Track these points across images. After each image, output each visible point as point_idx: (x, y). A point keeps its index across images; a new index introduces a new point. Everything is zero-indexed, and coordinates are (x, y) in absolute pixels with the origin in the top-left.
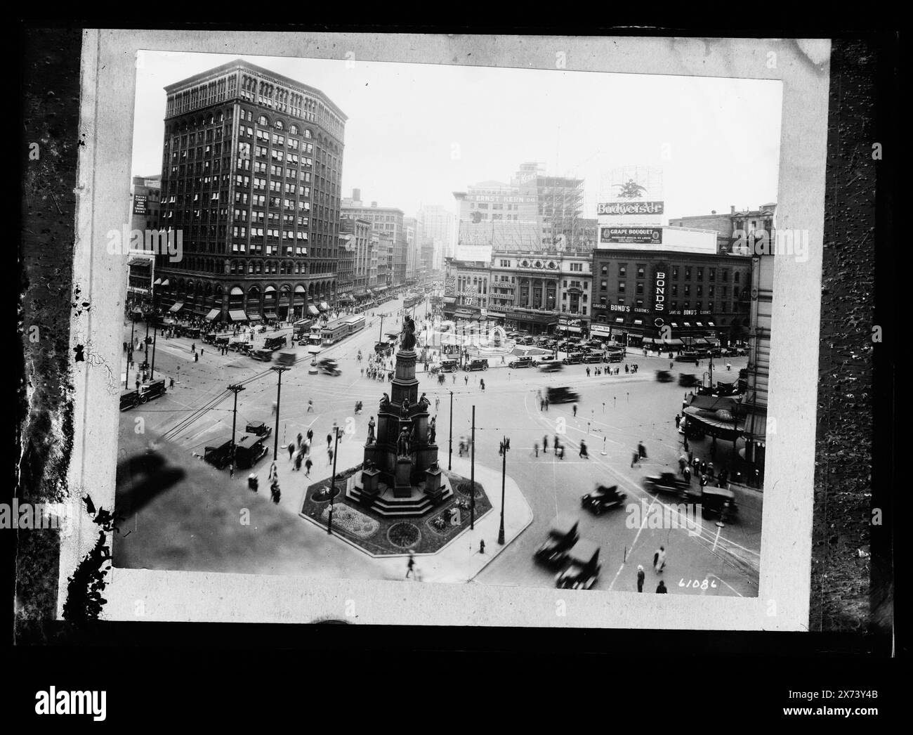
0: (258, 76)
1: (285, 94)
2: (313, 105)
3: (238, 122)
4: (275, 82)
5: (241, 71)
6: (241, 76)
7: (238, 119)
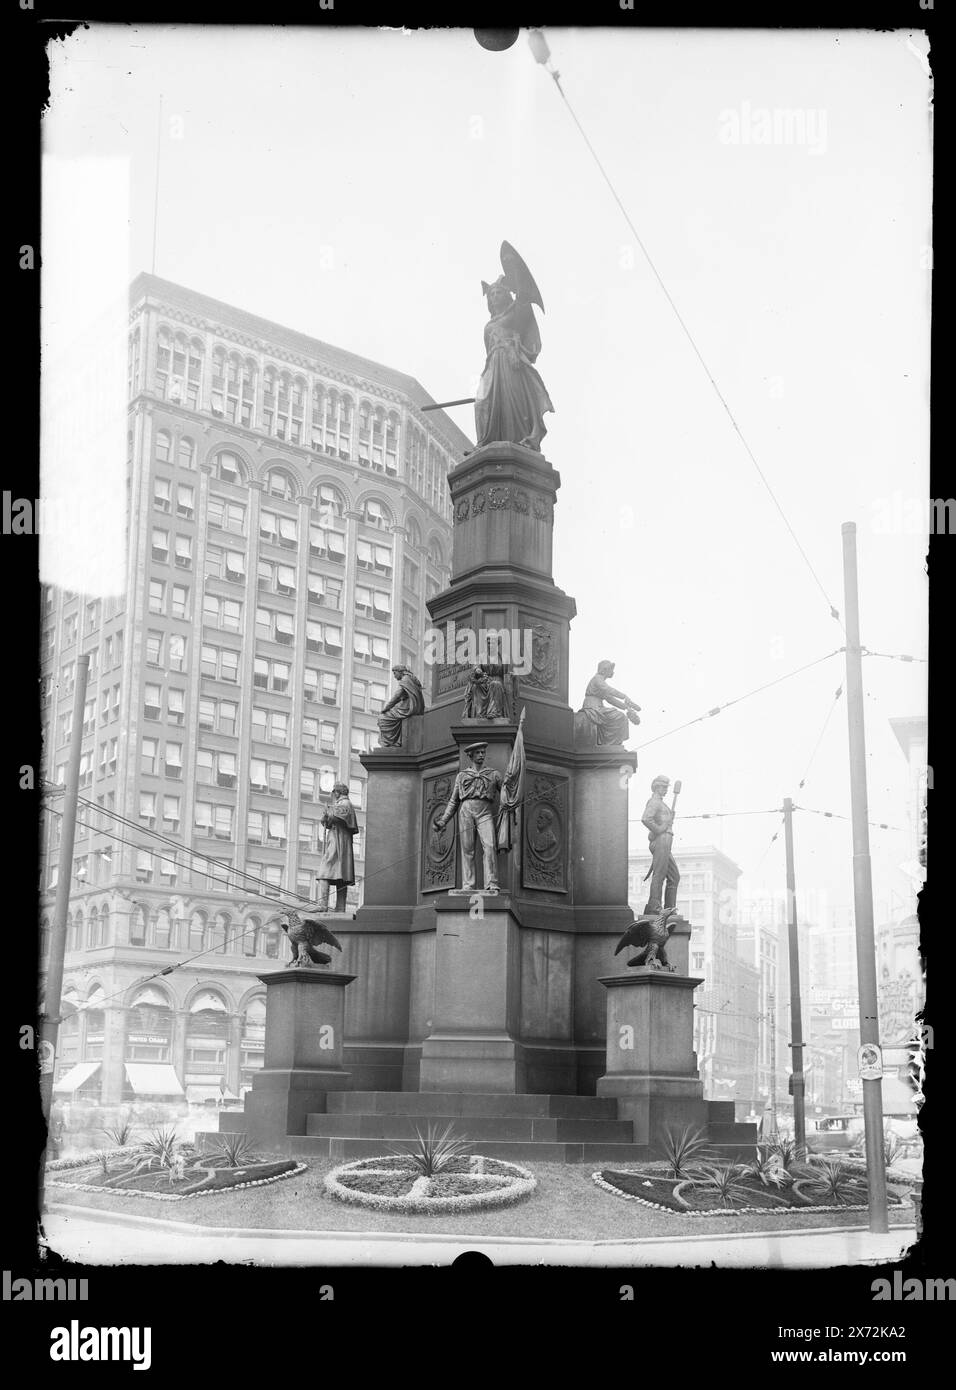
0: (207, 329)
1: (294, 389)
2: (387, 424)
3: (146, 469)
4: (262, 350)
5: (153, 315)
6: (153, 330)
7: (147, 457)
